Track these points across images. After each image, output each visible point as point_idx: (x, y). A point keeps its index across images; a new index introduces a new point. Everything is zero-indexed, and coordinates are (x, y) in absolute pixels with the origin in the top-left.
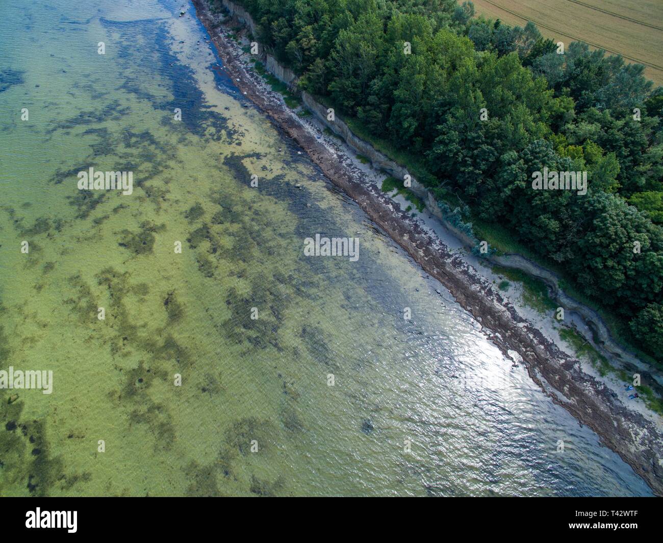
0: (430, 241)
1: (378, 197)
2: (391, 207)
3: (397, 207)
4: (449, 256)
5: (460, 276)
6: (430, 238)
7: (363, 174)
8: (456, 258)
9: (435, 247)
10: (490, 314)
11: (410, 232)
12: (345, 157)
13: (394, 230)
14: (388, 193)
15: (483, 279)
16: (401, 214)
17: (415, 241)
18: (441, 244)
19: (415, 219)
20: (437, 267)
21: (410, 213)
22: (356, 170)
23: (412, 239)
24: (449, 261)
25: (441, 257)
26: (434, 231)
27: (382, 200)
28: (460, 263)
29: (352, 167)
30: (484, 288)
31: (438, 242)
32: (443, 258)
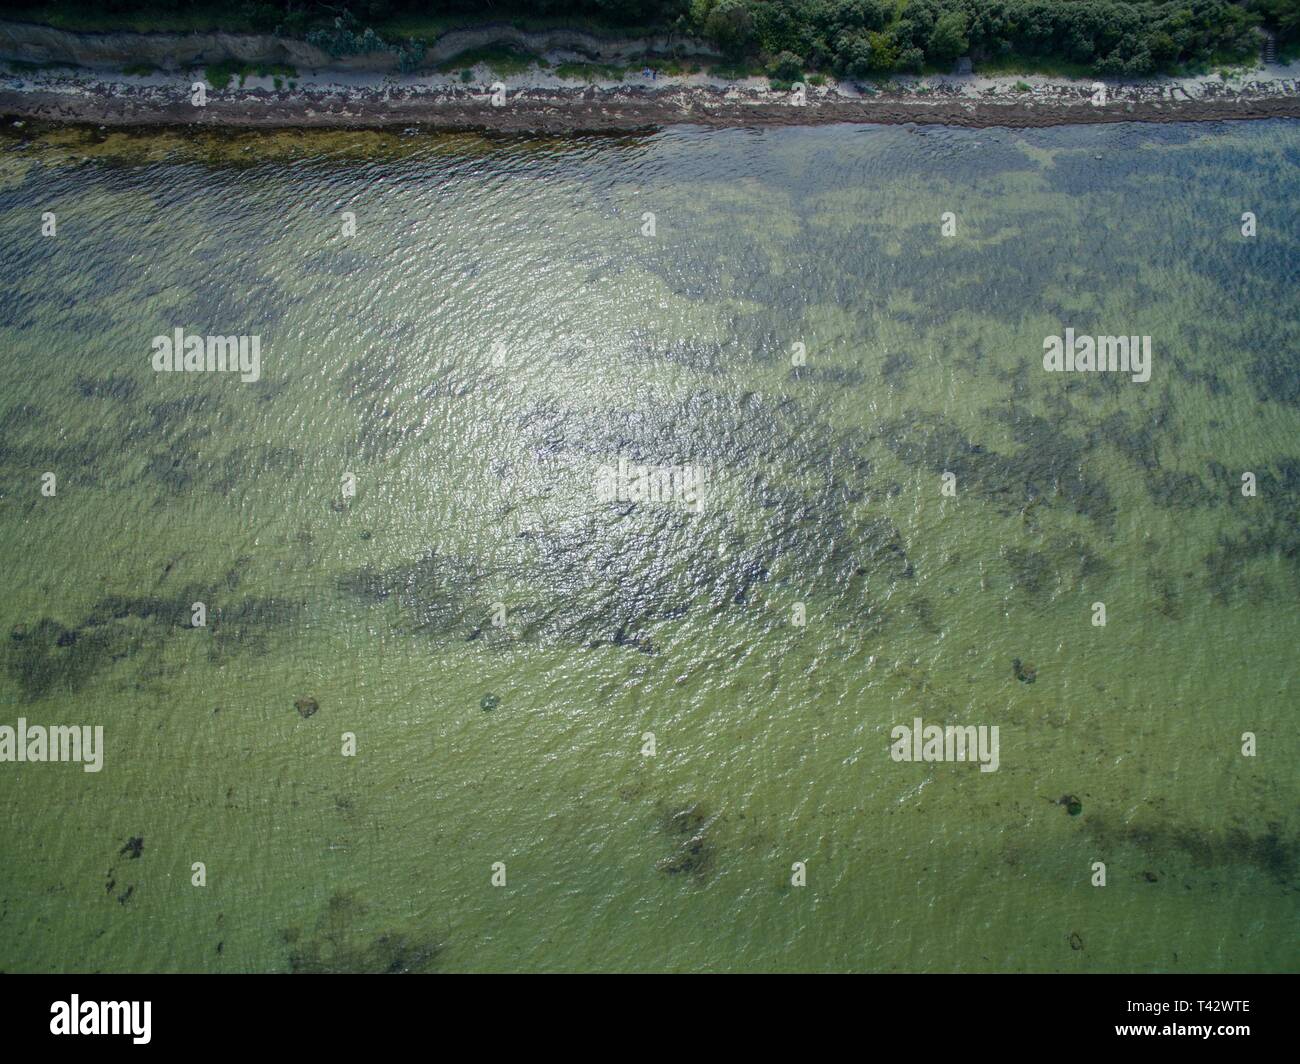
0: (345, 97)
1: (222, 100)
2: (253, 98)
3: (259, 92)
4: (382, 94)
5: (414, 103)
6: (339, 94)
7: (165, 89)
8: (391, 90)
9: (356, 98)
10: (480, 110)
11: (309, 106)
12: (108, 86)
13: (287, 116)
14: (230, 86)
15: (440, 88)
16: (275, 97)
17: (327, 109)
18: (359, 90)
19: (298, 89)
20: (380, 113)
21: (286, 87)
22: (147, 91)
23: (318, 109)
24: (386, 98)
25: (373, 101)
26: (336, 85)
27: (233, 98)
28: (401, 92)
29: (137, 91)
30: (450, 94)
31: (352, 91)
32: (377, 100)
